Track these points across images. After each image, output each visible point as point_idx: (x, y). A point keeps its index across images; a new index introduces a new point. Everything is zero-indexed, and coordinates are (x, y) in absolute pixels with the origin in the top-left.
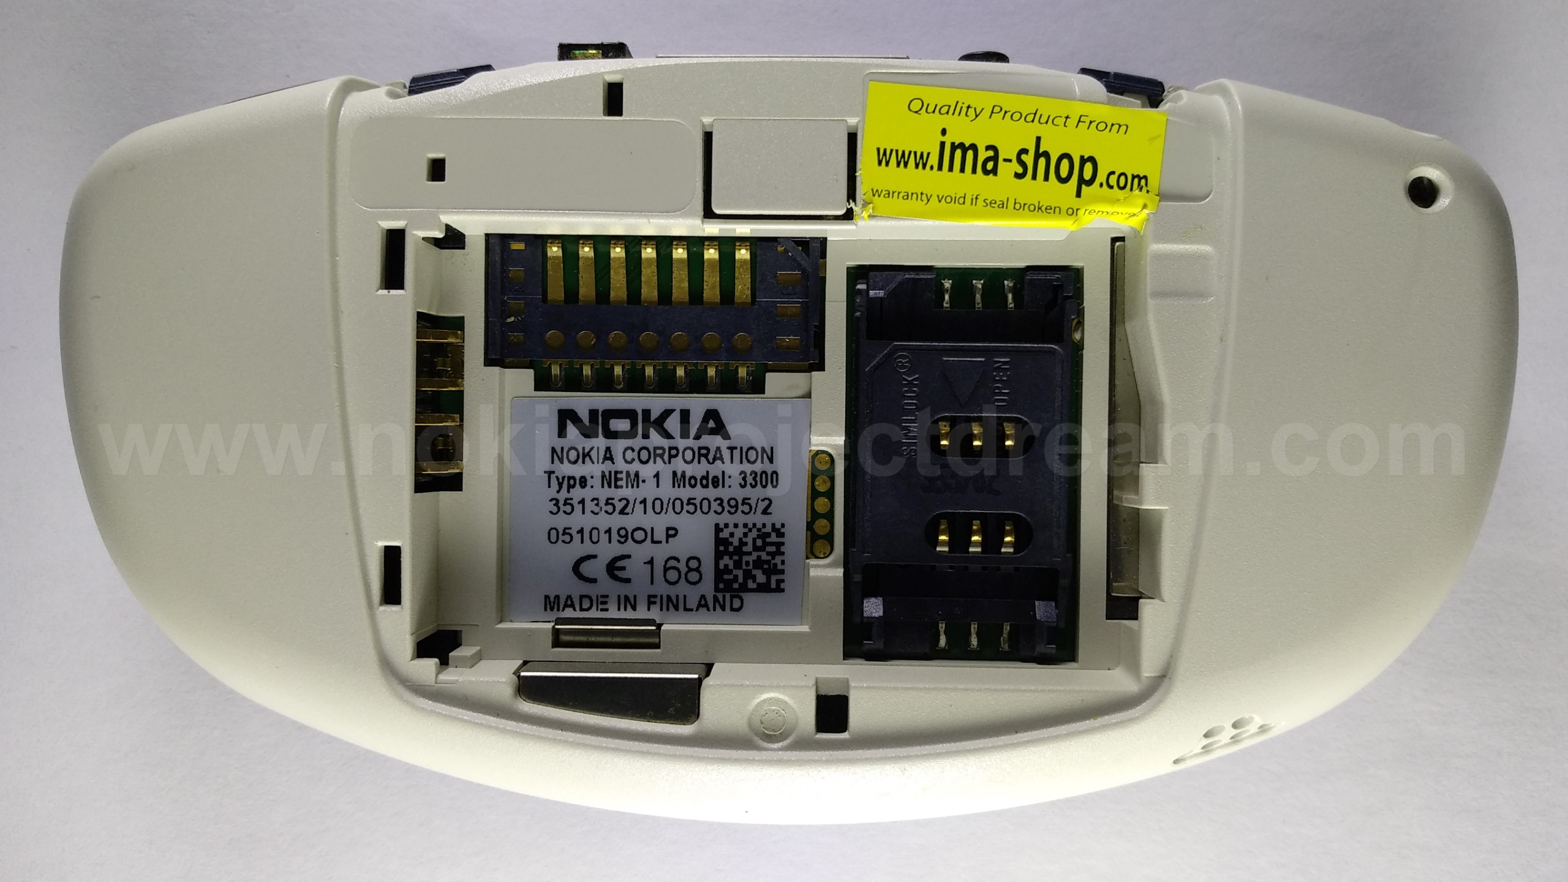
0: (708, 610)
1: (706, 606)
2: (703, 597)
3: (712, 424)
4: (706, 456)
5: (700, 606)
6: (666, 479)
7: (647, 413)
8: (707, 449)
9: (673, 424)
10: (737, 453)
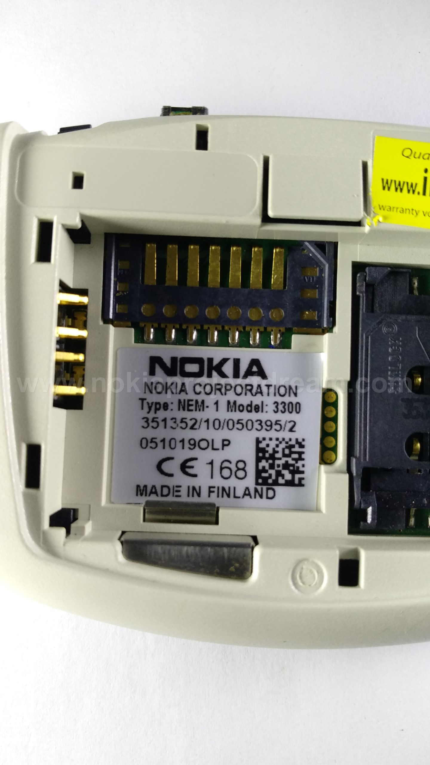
0: (251, 497)
1: (249, 494)
2: (247, 488)
3: (255, 369)
4: (251, 390)
5: (245, 494)
6: (223, 405)
7: (210, 360)
8: (252, 386)
9: (228, 368)
10: (272, 389)
